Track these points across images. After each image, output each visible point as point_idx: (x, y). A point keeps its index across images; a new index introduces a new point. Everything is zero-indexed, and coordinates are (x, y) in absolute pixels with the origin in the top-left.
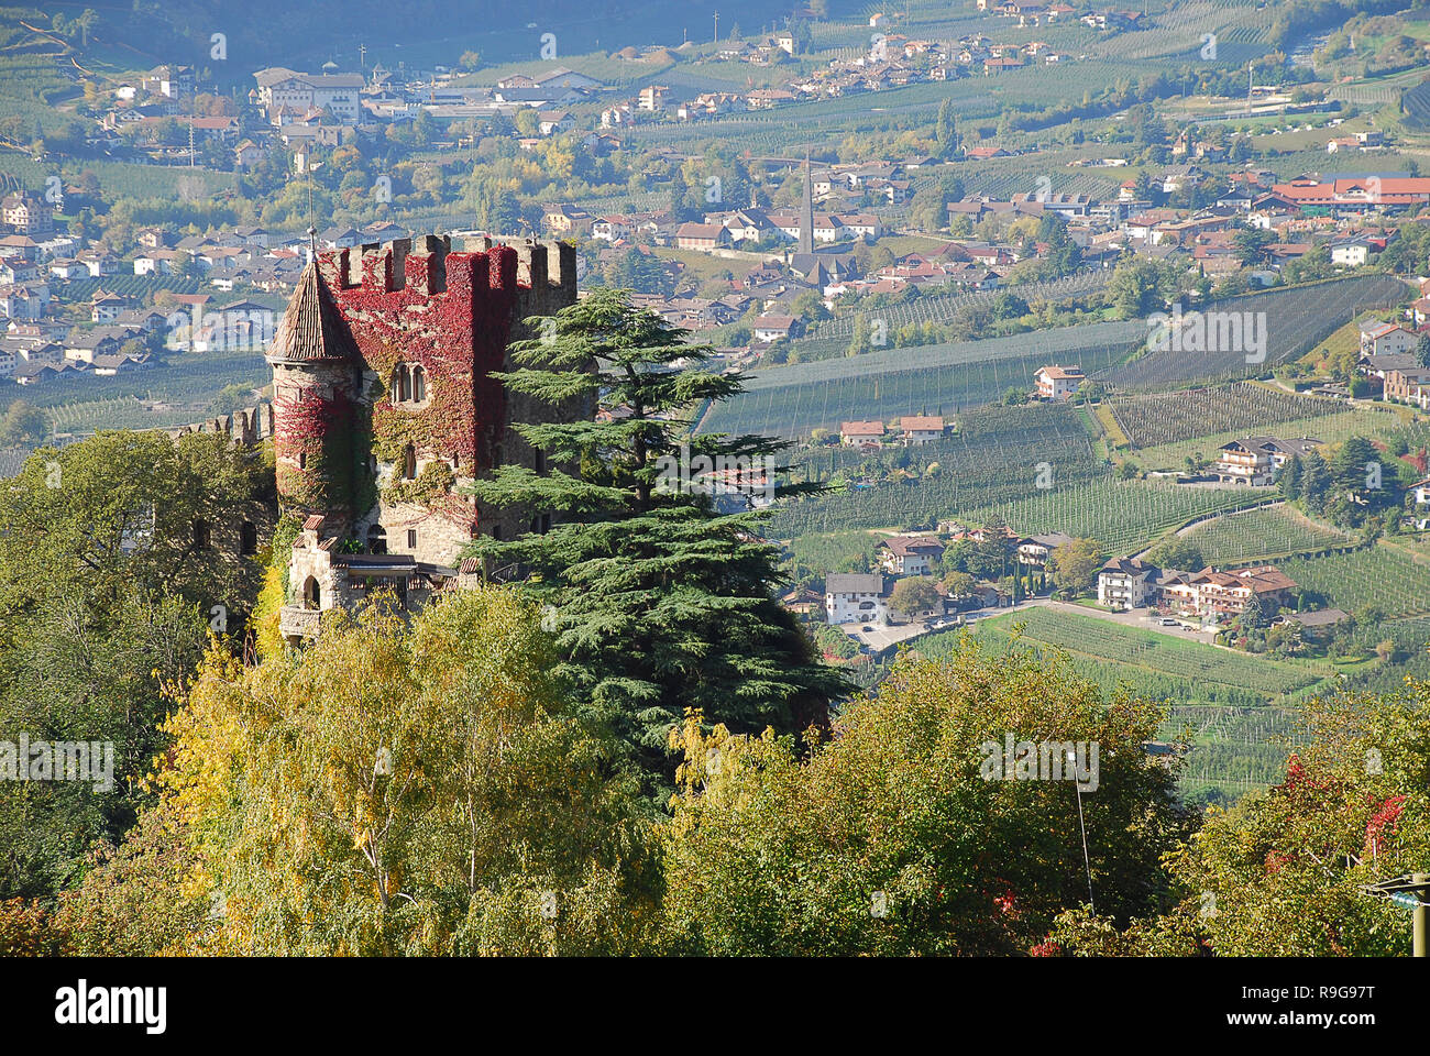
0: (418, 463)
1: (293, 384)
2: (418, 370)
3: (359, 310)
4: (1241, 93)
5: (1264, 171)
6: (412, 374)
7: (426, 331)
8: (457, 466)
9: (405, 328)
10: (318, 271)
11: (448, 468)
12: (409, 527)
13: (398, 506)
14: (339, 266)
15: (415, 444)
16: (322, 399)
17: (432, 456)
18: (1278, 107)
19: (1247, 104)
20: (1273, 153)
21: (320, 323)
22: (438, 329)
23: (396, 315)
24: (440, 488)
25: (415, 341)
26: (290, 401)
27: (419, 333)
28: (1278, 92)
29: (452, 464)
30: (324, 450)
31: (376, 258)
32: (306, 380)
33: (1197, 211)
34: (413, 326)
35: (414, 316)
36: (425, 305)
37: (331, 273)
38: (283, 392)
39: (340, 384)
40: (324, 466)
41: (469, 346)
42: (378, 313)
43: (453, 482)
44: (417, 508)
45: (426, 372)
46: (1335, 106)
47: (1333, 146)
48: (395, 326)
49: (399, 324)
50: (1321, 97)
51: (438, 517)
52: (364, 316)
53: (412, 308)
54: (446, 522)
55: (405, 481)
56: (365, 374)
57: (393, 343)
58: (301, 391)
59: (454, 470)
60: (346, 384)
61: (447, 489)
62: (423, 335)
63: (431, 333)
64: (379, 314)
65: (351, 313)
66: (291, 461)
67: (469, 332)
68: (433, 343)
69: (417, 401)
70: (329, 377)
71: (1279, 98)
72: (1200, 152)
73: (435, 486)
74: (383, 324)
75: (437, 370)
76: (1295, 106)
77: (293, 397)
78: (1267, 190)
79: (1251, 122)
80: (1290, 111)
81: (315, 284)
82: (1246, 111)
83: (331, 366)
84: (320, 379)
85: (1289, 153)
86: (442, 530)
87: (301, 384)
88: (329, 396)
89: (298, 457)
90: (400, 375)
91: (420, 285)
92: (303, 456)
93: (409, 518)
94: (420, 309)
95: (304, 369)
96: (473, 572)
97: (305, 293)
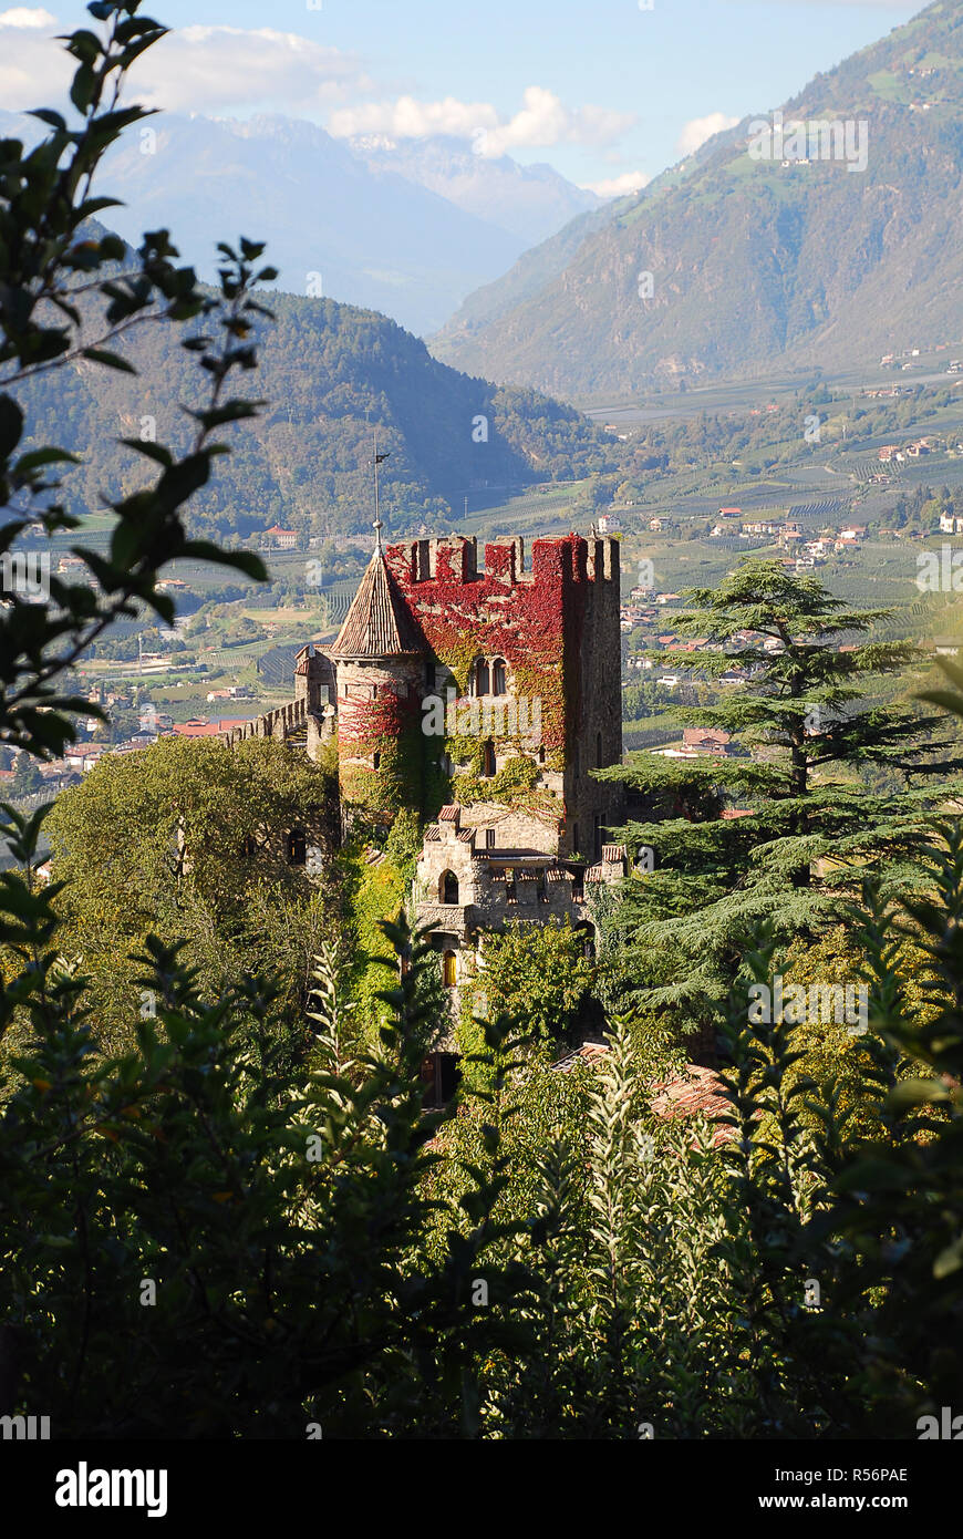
0: (498, 759)
1: (368, 681)
2: (498, 663)
3: (432, 604)
4: (132, 658)
5: (163, 715)
6: (491, 667)
7: (508, 622)
8: (542, 760)
9: (484, 620)
10: (386, 566)
11: (533, 764)
12: (487, 826)
13: (475, 805)
14: (410, 560)
15: (495, 740)
16: (396, 695)
17: (513, 751)
18: (161, 669)
19: (138, 666)
20: (166, 702)
21: (393, 617)
22: (523, 619)
23: (474, 608)
24: (525, 785)
25: (496, 632)
26: (363, 699)
27: (501, 624)
28: (159, 657)
29: (537, 758)
30: (399, 747)
31: (452, 549)
32: (381, 677)
33: (118, 745)
34: (494, 618)
35: (495, 607)
36: (507, 596)
37: (400, 566)
38: (353, 690)
39: (414, 681)
40: (399, 765)
41: (559, 635)
42: (453, 606)
43: (539, 778)
44: (496, 806)
45: (508, 664)
46: (204, 668)
47: (211, 697)
48: (472, 618)
49: (477, 616)
50: (193, 661)
51: (520, 815)
52: (437, 610)
53: (492, 599)
54: (529, 819)
55: (483, 779)
56: (438, 670)
57: (471, 636)
58: (375, 688)
59: (540, 765)
60: (418, 681)
61: (533, 786)
62: (505, 626)
63: (513, 624)
64: (455, 608)
65: (423, 607)
66: (362, 761)
67: (559, 621)
68: (517, 634)
69: (496, 695)
70: (404, 672)
71: (160, 662)
72: (111, 701)
73: (517, 783)
74: (459, 617)
75: (520, 661)
76: (174, 668)
77: (367, 695)
78: (167, 729)
79: (145, 679)
80: (171, 671)
81: (385, 578)
82: (137, 671)
83: (407, 662)
84: (396, 675)
85: (177, 702)
86: (525, 828)
87: (376, 681)
88: (404, 692)
89: (372, 757)
90: (478, 670)
91: (502, 575)
92: (377, 756)
93: (487, 818)
94: (502, 599)
95: (380, 665)
96: (618, 861)
97: (374, 588)
